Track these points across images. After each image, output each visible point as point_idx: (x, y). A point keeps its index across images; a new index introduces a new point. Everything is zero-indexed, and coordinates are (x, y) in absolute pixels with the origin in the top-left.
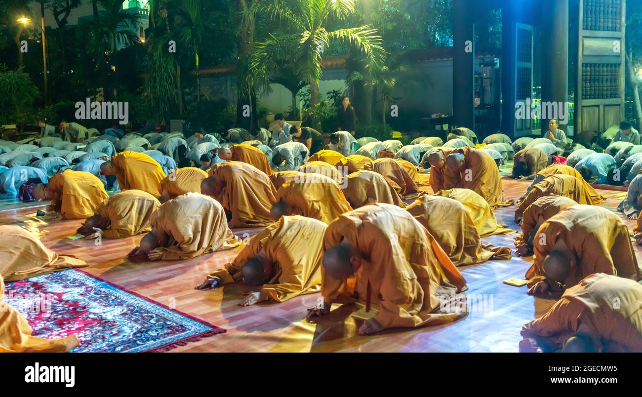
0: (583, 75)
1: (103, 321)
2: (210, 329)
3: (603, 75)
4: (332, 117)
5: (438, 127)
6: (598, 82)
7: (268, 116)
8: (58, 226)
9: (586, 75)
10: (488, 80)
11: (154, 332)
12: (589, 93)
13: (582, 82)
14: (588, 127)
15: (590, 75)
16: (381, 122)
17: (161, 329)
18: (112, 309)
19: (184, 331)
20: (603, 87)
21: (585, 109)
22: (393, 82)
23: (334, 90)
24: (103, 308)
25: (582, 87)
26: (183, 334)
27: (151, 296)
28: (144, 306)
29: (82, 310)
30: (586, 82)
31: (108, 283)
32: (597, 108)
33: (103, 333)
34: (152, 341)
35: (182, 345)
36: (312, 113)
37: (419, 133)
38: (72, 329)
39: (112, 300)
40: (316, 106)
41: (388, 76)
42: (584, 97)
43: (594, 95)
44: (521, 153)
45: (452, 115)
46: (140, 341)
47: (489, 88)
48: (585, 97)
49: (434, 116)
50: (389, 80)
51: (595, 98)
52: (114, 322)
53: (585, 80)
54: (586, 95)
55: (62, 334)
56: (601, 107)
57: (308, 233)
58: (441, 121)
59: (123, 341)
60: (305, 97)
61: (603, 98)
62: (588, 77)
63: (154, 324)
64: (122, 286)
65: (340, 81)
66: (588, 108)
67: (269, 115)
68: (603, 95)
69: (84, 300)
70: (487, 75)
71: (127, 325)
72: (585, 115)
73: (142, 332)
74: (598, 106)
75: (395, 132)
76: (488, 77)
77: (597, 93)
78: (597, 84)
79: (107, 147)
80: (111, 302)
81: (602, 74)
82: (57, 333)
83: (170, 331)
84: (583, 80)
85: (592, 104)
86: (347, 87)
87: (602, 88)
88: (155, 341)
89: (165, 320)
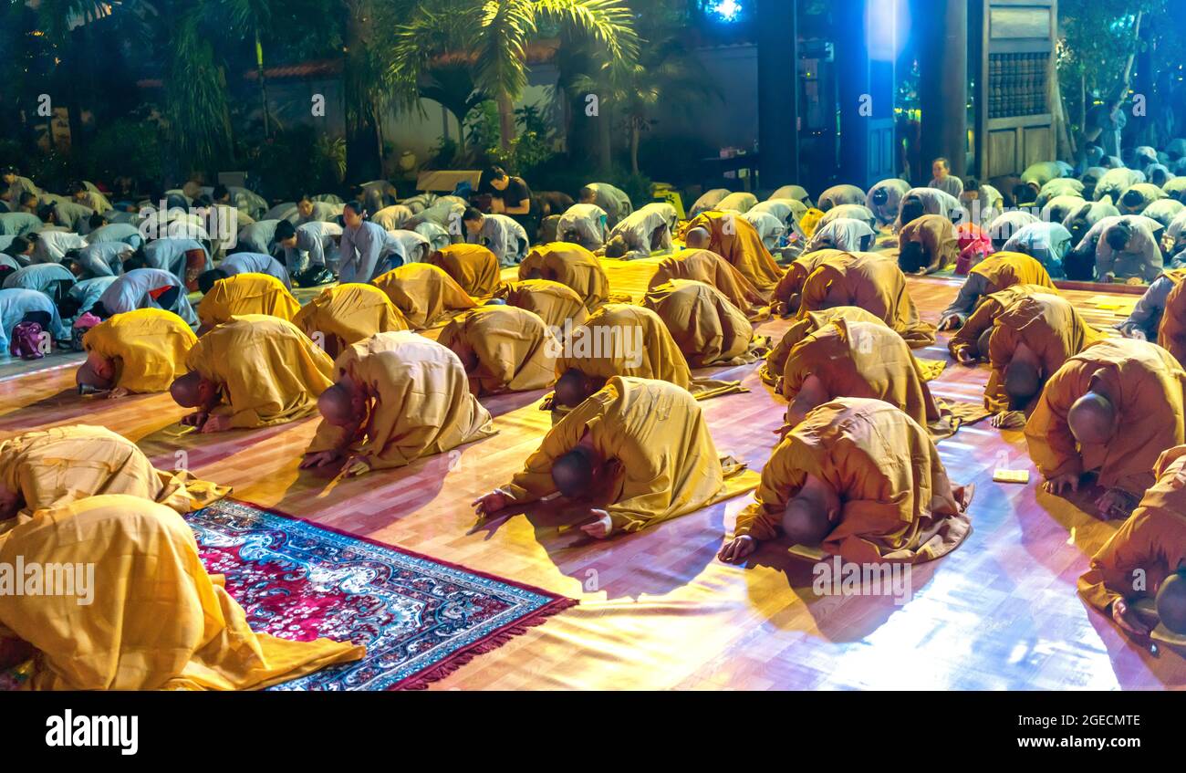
0: (990, 75)
1: (349, 598)
2: (549, 600)
3: (1022, 74)
4: (541, 162)
5: (729, 175)
6: (1015, 86)
7: (404, 158)
8: (128, 410)
9: (996, 75)
10: (815, 83)
11: (452, 611)
12: (999, 106)
13: (989, 87)
14: (998, 168)
15: (1002, 75)
16: (630, 168)
17: (462, 605)
18: (348, 573)
19: (504, 607)
20: (1022, 94)
21: (993, 135)
22: (654, 94)
23: (525, 107)
24: (331, 572)
25: (989, 97)
26: (507, 612)
27: (400, 543)
28: (402, 563)
29: (295, 579)
30: (994, 88)
31: (307, 521)
32: (1012, 133)
33: (363, 620)
34: (462, 630)
35: (520, 634)
36: (506, 157)
37: (700, 186)
38: (302, 617)
39: (336, 555)
40: (512, 142)
41: (643, 83)
42: (992, 114)
43: (1009, 109)
44: (913, 227)
45: (756, 150)
46: (440, 632)
47: (816, 98)
48: (994, 114)
49: (724, 154)
50: (647, 89)
51: (1009, 115)
52: (370, 598)
53: (993, 84)
54: (995, 110)
55: (291, 628)
56: (1020, 131)
57: (664, 409)
58: (736, 163)
59: (411, 634)
60: (471, 119)
61: (1022, 114)
62: (999, 78)
63: (444, 597)
64: (334, 525)
65: (536, 87)
66: (998, 134)
67: (404, 156)
68: (1022, 109)
69: (286, 559)
70: (813, 74)
71: (396, 602)
72: (994, 145)
73: (432, 614)
74: (1014, 129)
75: (659, 186)
76: (815, 77)
77: (1012, 105)
78: (1012, 89)
79: (130, 237)
80: (336, 559)
81: (1020, 72)
82: (282, 626)
83: (480, 609)
84: (990, 84)
85: (1005, 126)
86: (550, 99)
87: (1020, 97)
88: (468, 629)
89: (459, 588)
